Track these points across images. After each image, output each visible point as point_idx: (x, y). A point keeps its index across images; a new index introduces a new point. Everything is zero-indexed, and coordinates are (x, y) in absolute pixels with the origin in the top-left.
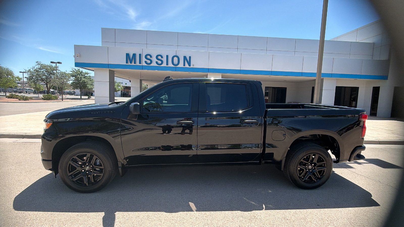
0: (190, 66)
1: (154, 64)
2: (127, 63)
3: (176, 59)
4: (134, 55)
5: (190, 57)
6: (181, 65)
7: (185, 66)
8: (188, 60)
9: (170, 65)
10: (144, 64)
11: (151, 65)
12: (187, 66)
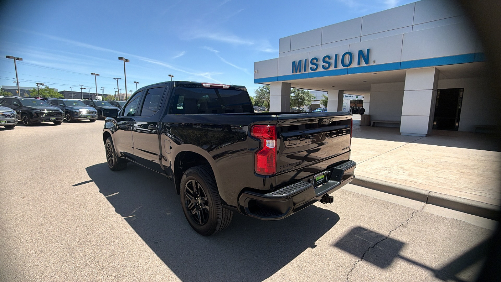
0: (368, 64)
1: (320, 69)
2: (293, 72)
3: (348, 56)
4: (300, 62)
5: (368, 50)
6: (355, 65)
7: (359, 65)
8: (364, 56)
9: (341, 67)
10: (310, 71)
11: (317, 71)
12: (363, 64)
